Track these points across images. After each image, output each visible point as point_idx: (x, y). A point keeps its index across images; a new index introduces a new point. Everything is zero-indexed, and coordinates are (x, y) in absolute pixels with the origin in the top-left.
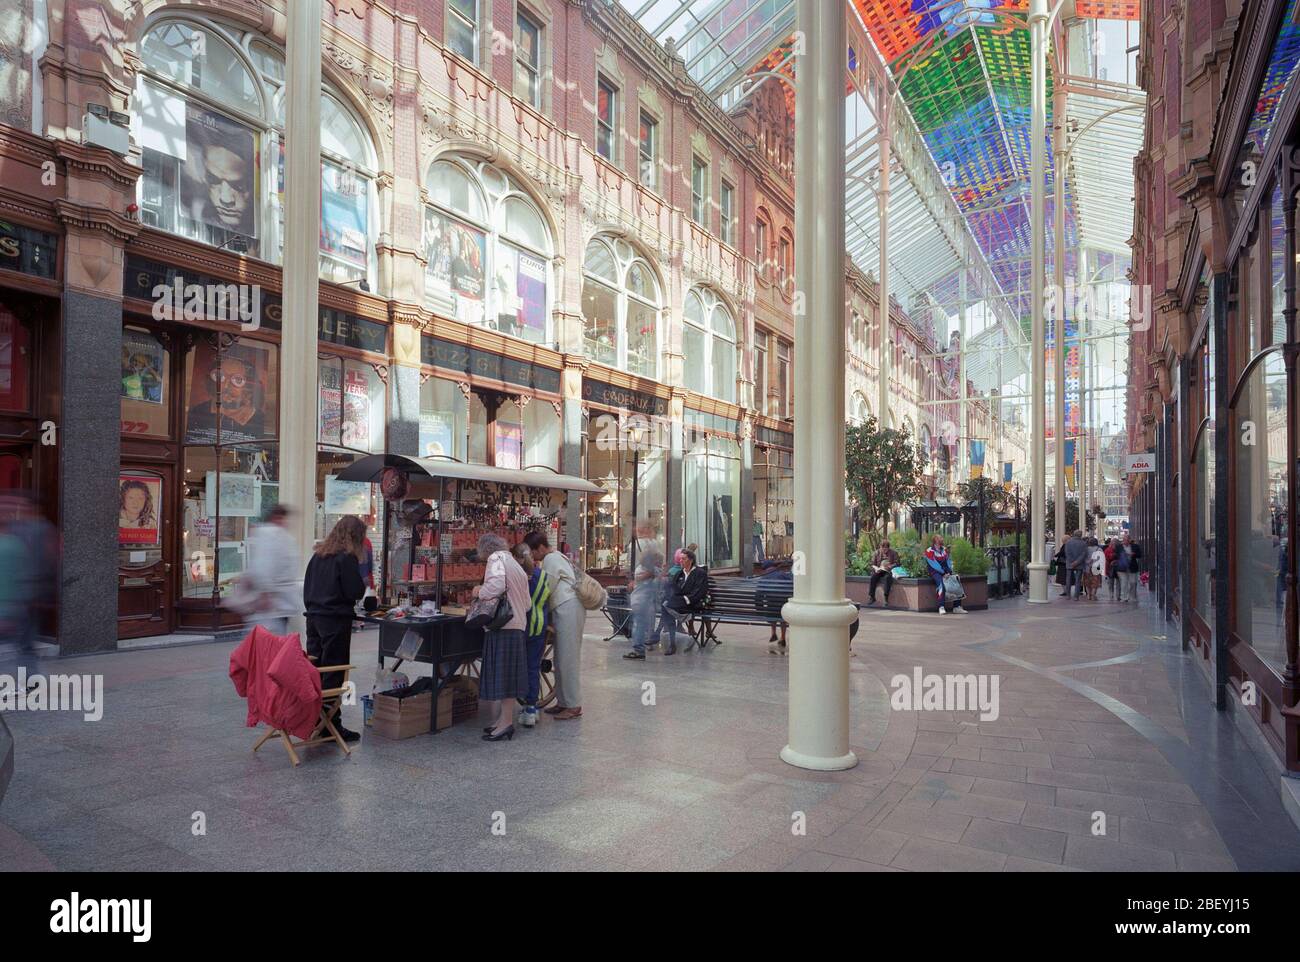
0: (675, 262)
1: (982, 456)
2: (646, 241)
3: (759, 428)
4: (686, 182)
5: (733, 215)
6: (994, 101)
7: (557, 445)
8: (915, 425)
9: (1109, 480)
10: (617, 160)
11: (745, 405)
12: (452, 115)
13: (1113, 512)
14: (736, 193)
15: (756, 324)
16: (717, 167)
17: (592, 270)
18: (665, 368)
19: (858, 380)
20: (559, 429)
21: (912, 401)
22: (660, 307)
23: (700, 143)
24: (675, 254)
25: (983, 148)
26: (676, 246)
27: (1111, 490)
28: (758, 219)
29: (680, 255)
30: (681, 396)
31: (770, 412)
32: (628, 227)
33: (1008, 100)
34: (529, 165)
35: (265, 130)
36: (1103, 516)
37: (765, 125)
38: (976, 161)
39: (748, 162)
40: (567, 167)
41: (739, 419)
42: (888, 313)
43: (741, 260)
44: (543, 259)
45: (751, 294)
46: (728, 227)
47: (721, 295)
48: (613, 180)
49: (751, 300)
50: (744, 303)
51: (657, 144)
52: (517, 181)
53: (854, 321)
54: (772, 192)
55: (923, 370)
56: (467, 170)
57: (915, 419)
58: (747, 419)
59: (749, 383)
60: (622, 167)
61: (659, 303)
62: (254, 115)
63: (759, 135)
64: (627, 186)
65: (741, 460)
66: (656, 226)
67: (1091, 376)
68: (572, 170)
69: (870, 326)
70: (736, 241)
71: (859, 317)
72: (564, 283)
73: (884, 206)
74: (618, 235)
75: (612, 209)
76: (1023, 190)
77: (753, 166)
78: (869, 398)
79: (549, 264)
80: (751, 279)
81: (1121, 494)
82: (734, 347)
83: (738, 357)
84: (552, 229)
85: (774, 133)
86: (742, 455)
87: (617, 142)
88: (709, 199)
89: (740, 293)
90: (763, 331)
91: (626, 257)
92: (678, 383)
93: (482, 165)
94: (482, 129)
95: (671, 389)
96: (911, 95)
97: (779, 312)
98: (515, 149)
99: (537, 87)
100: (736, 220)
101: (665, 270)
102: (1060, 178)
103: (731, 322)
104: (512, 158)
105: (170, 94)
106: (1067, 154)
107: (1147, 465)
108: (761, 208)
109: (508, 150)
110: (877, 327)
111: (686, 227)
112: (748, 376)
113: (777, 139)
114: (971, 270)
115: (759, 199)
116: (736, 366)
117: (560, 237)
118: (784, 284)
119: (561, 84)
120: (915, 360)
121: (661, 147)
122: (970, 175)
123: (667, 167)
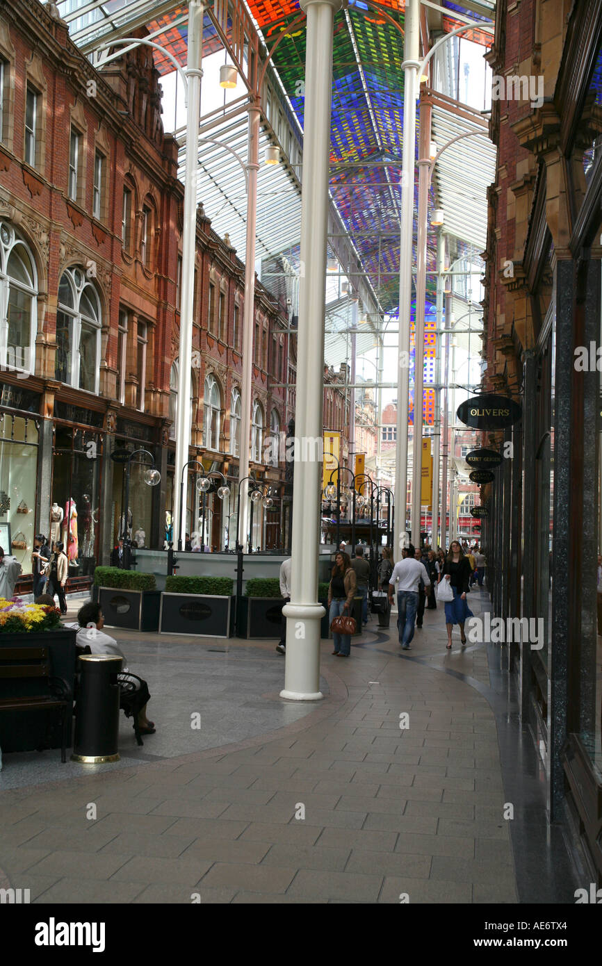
16: (92, 135)
22: (36, 292)
23: (78, 113)
28: (125, 187)
33: (376, 81)
37: (133, 82)
39: (119, 129)
77: (124, 132)
85: (141, 90)
90: (126, 311)
92: (50, 377)
97: (141, 290)
100: (107, 192)
108: (128, 175)
113: (145, 96)
115: (126, 165)
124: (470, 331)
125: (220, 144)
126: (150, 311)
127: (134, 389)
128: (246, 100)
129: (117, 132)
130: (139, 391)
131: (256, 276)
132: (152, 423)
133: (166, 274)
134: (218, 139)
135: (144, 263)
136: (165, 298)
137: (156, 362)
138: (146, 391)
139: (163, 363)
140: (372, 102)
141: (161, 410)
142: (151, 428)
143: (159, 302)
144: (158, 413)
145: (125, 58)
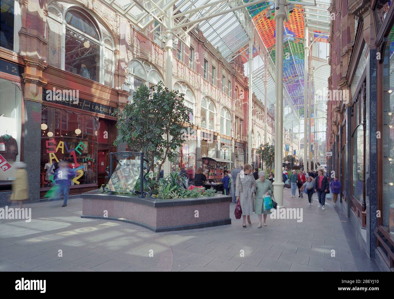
0: (219, 102)
1: (288, 149)
2: (213, 98)
3: (236, 142)
4: (221, 82)
5: (230, 89)
6: (293, 57)
7: (195, 148)
8: (271, 140)
9: (322, 155)
10: (207, 79)
11: (233, 137)
12: (177, 73)
13: (322, 163)
14: (231, 83)
15: (235, 116)
16: (227, 77)
17: (203, 106)
18: (216, 128)
19: (258, 129)
20: (196, 144)
21: (270, 133)
22: (215, 113)
23: (224, 72)
24: (219, 101)
25: (290, 68)
26: (219, 98)
27: (322, 157)
28: (236, 89)
29: (220, 100)
30: (220, 135)
31: (238, 138)
32: (210, 95)
33: (297, 57)
34: (191, 83)
35: (146, 81)
36: (320, 165)
37: (237, 65)
38: (288, 71)
39: (234, 75)
40: (198, 82)
41: (232, 140)
42: (267, 112)
43: (232, 100)
44: (192, 104)
45: (234, 109)
46: (229, 92)
47: (228, 109)
48: (207, 84)
49: (234, 110)
50: (233, 111)
51: (215, 73)
52: (189, 86)
53: (257, 113)
54: (239, 82)
55: (273, 125)
56: (179, 85)
57: (271, 138)
58: (233, 140)
59: (234, 131)
60: (208, 80)
61: (215, 112)
62: (143, 78)
63: (236, 67)
64: (209, 85)
65: (232, 150)
66: (215, 94)
67: (317, 126)
68: (199, 83)
69: (260, 114)
70: (231, 95)
71: (258, 112)
72: (197, 109)
73: (266, 85)
74: (207, 97)
75: (207, 91)
76: (300, 78)
77: (235, 76)
78: (260, 133)
79: (194, 105)
80: (234, 105)
81: (324, 158)
82: (230, 122)
83: (231, 124)
84: (195, 97)
85: (239, 66)
86: (232, 149)
87: (207, 74)
88: (226, 86)
89: (232, 108)
90: (237, 117)
91: (209, 102)
92: (219, 132)
93: (182, 84)
94: (183, 76)
95: (218, 133)
96: (272, 56)
97: (240, 112)
98: (189, 79)
99: (192, 63)
100: (231, 90)
101: (217, 104)
102: (310, 81)
103: (230, 116)
104: (188, 81)
105: (132, 76)
106: (312, 75)
107: (330, 154)
108: (236, 86)
109: (187, 80)
110: (262, 114)
111: (221, 93)
112: (233, 129)
113: (240, 68)
114: (286, 99)
115: (236, 84)
116: (231, 127)
117: (197, 99)
118: (241, 105)
119: (197, 63)
120: (271, 122)
121: (216, 74)
122: (286, 74)
123: (217, 79)
124: (323, 118)
125: (259, 77)
126: (243, 117)
127: (239, 135)
128: (264, 66)
129: (234, 76)
130: (240, 136)
131: (267, 109)
132: (243, 143)
133: (246, 108)
134: (258, 76)
135: (241, 106)
136: (246, 114)
137: (244, 129)
138: (242, 136)
139: (246, 129)
140: (296, 64)
141: (246, 140)
142: (243, 144)
143: (245, 115)
144: (245, 140)
145: (235, 59)
